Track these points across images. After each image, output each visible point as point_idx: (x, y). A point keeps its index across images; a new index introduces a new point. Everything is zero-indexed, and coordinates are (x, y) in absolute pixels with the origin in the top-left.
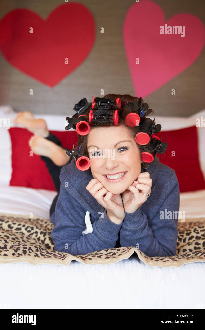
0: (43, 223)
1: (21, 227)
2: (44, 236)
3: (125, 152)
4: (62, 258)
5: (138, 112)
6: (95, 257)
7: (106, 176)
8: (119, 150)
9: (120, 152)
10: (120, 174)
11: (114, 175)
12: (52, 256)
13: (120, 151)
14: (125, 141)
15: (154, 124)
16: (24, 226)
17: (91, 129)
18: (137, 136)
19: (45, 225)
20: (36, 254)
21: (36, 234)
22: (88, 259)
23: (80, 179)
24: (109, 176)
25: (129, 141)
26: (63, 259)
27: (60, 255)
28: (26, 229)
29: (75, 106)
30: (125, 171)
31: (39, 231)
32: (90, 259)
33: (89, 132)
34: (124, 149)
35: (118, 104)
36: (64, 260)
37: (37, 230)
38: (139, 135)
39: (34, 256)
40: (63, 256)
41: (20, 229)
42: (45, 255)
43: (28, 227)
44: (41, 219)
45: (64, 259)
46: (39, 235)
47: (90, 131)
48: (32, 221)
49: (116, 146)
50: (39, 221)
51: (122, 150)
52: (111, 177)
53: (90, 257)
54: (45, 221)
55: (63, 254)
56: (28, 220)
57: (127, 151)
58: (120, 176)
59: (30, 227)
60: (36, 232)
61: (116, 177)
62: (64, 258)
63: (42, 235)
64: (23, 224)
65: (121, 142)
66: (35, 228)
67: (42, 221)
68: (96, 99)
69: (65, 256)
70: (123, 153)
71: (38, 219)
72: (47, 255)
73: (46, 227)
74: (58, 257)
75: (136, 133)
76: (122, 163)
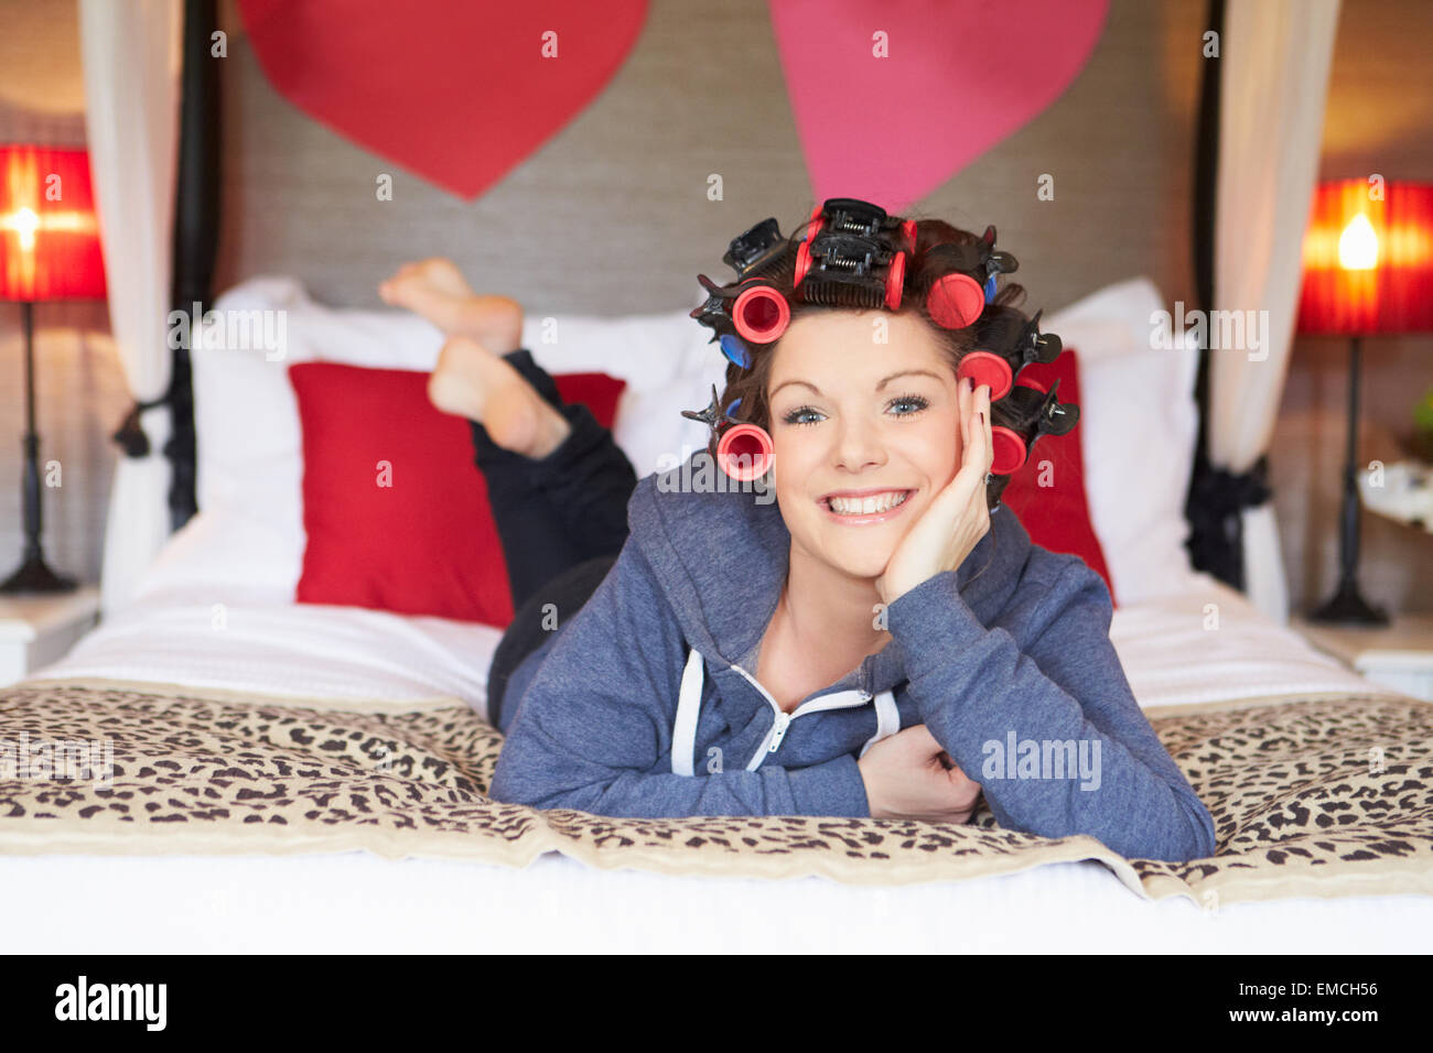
0: (439, 728)
1: (344, 737)
2: (438, 774)
3: (917, 418)
4: (510, 833)
5: (981, 275)
6: (647, 833)
7: (828, 501)
8: (893, 405)
9: (898, 415)
10: (889, 496)
11: (863, 495)
12: (471, 823)
13: (894, 410)
14: (919, 373)
15: (1037, 331)
16: (357, 736)
17: (793, 318)
18: (967, 362)
19: (446, 736)
20: (403, 820)
21: (405, 767)
22: (619, 841)
23: (701, 518)
24: (845, 500)
25: (935, 376)
26: (510, 839)
27: (506, 817)
28: (365, 748)
29: (734, 245)
30: (908, 485)
31: (419, 758)
32: (626, 842)
33: (784, 333)
34: (910, 405)
35: (909, 235)
36: (514, 842)
37: (412, 753)
38: (975, 362)
39: (394, 826)
40: (514, 823)
41: (342, 746)
42: (443, 820)
43: (372, 741)
44: (429, 712)
45: (516, 838)
46: (417, 770)
47: (788, 327)
48: (390, 721)
49: (883, 384)
50: (419, 722)
51: (904, 410)
52: (854, 506)
53: (630, 833)
54: (446, 719)
55: (517, 815)
56: (375, 720)
57: (924, 413)
58: (887, 506)
59: (383, 743)
60: (408, 761)
61: (870, 505)
62: (516, 833)
63: (432, 769)
64: (352, 729)
65: (905, 373)
66: (401, 745)
67: (434, 721)
68: (832, 204)
69: (524, 826)
70: (907, 418)
71: (417, 715)
72: (449, 822)
73: (450, 741)
74: (495, 825)
75: (965, 350)
76: (902, 455)
